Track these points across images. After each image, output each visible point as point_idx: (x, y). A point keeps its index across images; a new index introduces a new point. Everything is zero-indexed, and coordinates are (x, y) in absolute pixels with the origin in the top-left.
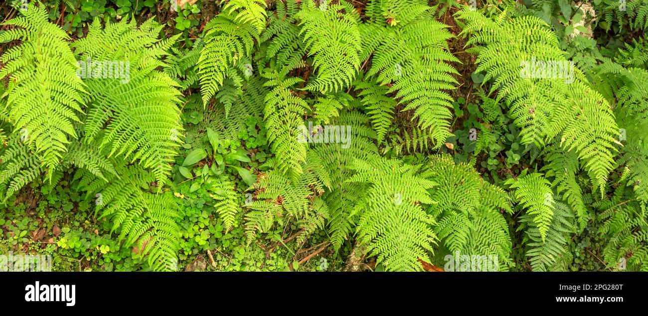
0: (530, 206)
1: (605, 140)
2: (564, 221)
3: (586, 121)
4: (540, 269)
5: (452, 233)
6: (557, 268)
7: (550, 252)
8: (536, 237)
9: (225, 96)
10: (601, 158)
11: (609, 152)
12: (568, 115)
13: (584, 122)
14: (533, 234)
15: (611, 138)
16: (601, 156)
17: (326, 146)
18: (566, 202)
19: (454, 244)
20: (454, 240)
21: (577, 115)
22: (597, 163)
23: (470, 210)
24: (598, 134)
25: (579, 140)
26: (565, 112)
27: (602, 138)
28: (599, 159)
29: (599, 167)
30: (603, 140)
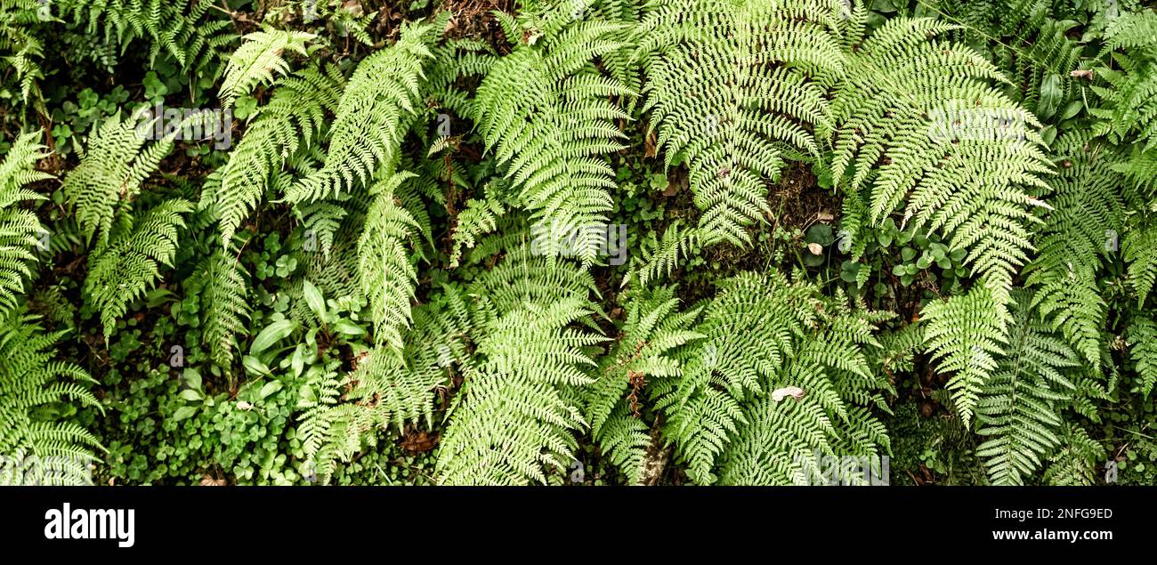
0: (947, 355)
1: (1006, 202)
2: (1054, 376)
3: (963, 166)
4: (1010, 481)
5: (699, 433)
6: (1064, 477)
7: (1028, 444)
8: (993, 416)
9: (321, 222)
10: (997, 243)
11: (1014, 226)
12: (922, 161)
13: (959, 171)
14: (985, 411)
15: (1019, 195)
16: (996, 238)
17: (509, 286)
18: (1058, 335)
19: (699, 454)
20: (699, 447)
21: (943, 158)
22: (987, 255)
23: (748, 382)
24: (990, 192)
25: (948, 209)
26: (916, 155)
27: (998, 199)
28: (993, 246)
29: (992, 262)
30: (1002, 203)
